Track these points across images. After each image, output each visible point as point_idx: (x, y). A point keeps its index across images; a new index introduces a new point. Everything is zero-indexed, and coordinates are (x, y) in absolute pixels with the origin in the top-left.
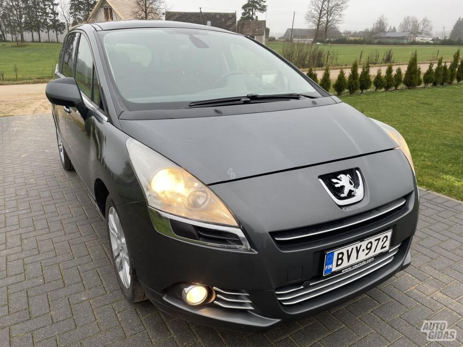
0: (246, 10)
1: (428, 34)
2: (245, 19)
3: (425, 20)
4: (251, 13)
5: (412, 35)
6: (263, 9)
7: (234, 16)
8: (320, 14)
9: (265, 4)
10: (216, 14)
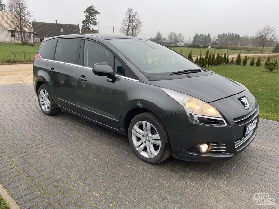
0: (85, 24)
1: (182, 42)
2: (85, 29)
3: (180, 34)
4: (88, 25)
5: (175, 42)
6: (95, 24)
7: (78, 26)
8: (128, 29)
9: (96, 21)
10: (66, 25)
